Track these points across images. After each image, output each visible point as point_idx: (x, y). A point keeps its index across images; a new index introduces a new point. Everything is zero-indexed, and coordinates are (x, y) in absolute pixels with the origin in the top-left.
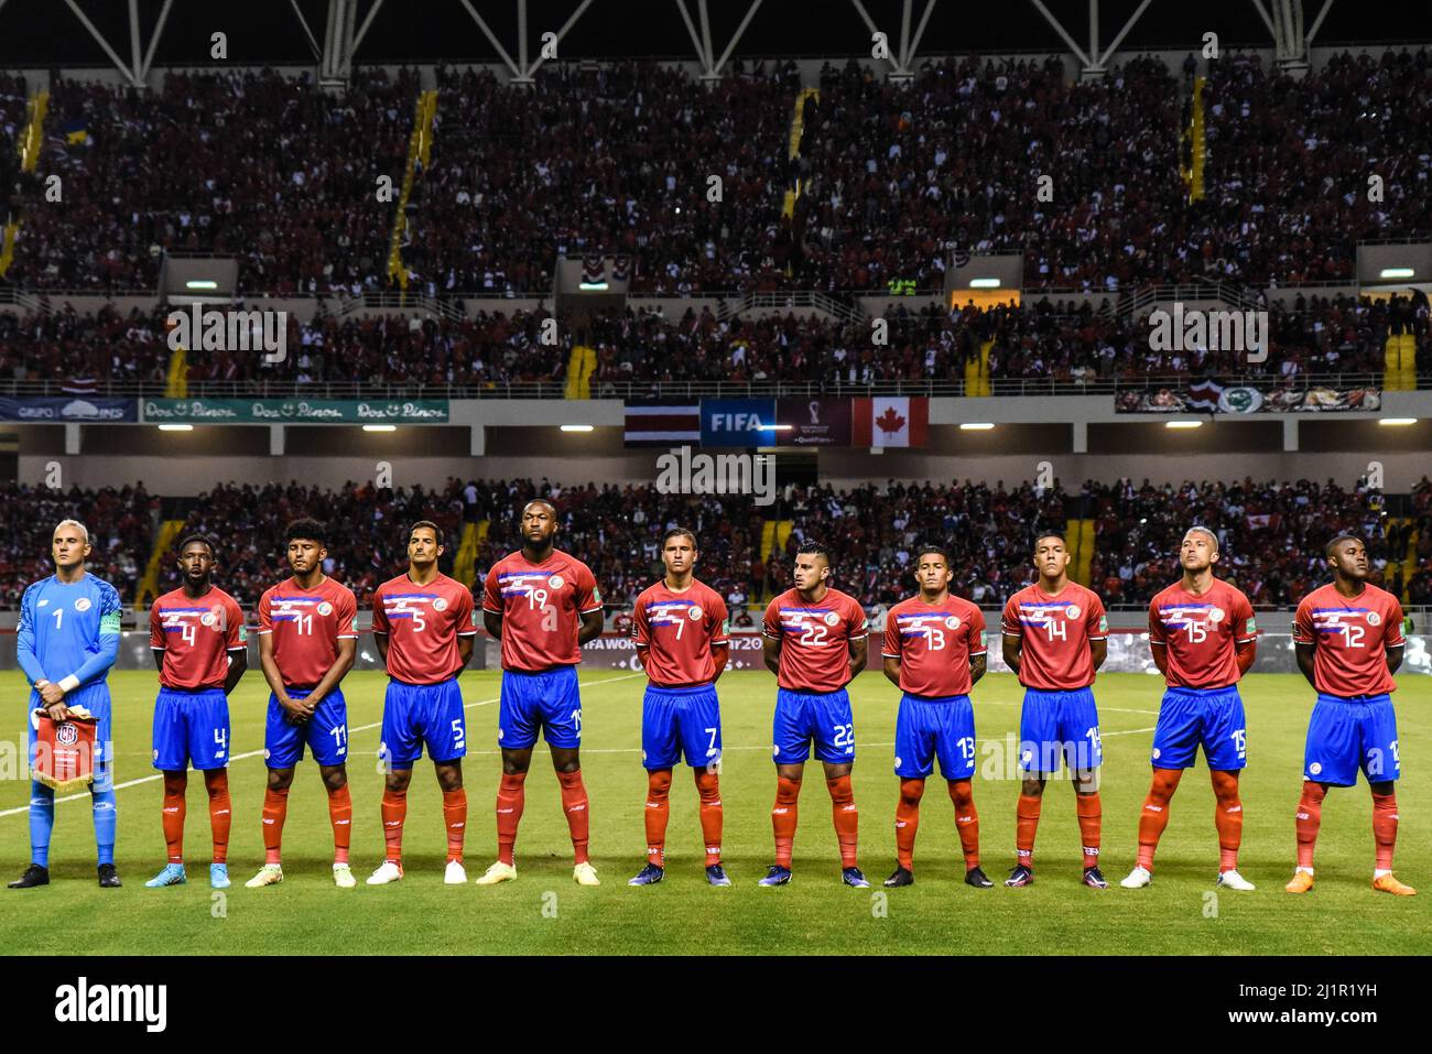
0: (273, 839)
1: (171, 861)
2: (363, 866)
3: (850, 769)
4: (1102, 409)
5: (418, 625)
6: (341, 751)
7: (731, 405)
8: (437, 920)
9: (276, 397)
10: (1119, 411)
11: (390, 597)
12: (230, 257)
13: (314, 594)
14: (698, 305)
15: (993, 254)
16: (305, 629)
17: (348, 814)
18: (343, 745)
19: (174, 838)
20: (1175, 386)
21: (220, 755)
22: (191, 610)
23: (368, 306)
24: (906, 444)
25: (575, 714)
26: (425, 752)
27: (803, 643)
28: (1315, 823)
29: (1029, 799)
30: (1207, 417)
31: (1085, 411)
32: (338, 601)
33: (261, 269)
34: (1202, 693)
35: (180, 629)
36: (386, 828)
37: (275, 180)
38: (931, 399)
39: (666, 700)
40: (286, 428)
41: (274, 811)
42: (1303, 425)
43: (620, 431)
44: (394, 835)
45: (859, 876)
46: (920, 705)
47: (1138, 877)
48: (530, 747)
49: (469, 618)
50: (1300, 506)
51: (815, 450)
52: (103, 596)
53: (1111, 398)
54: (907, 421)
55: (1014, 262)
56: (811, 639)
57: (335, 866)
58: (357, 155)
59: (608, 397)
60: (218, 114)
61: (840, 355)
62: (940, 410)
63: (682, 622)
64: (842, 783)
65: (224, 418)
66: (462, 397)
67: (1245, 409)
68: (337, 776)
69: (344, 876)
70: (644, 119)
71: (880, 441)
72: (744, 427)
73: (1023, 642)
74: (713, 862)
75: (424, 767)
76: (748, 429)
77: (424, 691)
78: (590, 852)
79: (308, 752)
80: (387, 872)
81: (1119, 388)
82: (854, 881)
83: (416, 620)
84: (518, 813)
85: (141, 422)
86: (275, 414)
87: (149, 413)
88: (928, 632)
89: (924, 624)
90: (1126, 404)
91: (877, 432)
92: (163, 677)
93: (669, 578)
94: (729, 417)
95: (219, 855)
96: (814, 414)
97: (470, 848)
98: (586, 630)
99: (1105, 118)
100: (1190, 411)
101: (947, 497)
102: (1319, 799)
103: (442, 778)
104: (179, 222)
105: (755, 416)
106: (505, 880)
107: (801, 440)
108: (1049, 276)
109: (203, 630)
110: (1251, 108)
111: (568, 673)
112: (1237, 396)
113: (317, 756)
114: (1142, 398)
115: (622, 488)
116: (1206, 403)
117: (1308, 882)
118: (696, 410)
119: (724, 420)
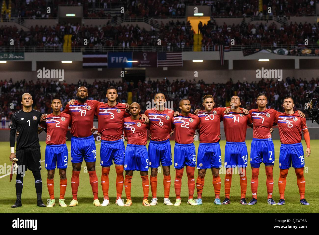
7: (117, 54)
10: (244, 56)
30: (271, 58)
38: (183, 52)
42: (301, 60)
43: (81, 63)
51: (145, 69)
59: (77, 52)
66: (29, 52)
72: (122, 61)
94: (117, 58)
96: (145, 57)
105: (125, 58)
107: (141, 65)
112: (280, 51)
118: (106, 56)
119: (115, 59)
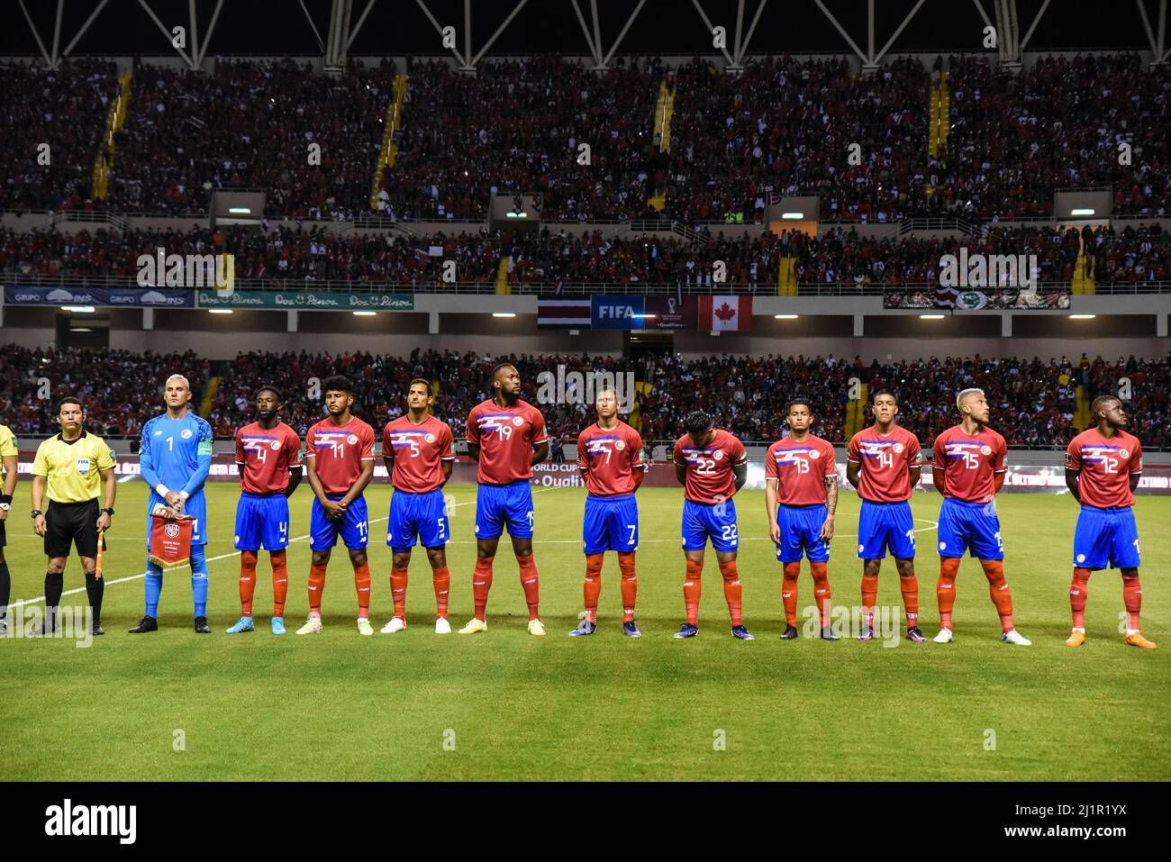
0: (315, 601)
1: (244, 615)
2: (379, 620)
3: (735, 556)
4: (874, 305)
5: (415, 452)
6: (364, 540)
7: (611, 300)
8: (433, 658)
9: (292, 290)
10: (886, 307)
11: (395, 432)
12: (259, 191)
13: (344, 429)
14: (591, 228)
15: (798, 195)
16: (339, 454)
17: (368, 584)
18: (365, 535)
19: (247, 600)
20: (926, 290)
21: (283, 540)
22: (264, 438)
23: (356, 227)
24: (735, 328)
25: (529, 514)
26: (419, 542)
27: (699, 472)
28: (1083, 597)
29: (869, 579)
30: (948, 312)
31: (862, 307)
32: (362, 433)
33: (281, 200)
34: (970, 505)
35: (256, 451)
36: (394, 594)
37: (293, 137)
38: (754, 298)
39: (600, 506)
40: (298, 312)
41: (317, 581)
42: (1015, 318)
43: (533, 318)
44: (399, 599)
45: (745, 631)
46: (793, 512)
47: (944, 636)
48: (497, 537)
49: (450, 448)
50: (1012, 375)
51: (672, 332)
52: (200, 428)
53: (880, 299)
54: (737, 312)
55: (813, 201)
56: (704, 469)
57: (359, 620)
58: (350, 120)
59: (527, 293)
60: (252, 91)
61: (690, 265)
62: (760, 306)
63: (610, 451)
64: (730, 566)
65: (255, 305)
66: (423, 292)
67: (975, 305)
68: (360, 557)
69: (365, 627)
70: (550, 97)
71: (718, 326)
72: (622, 315)
73: (862, 465)
74: (629, 619)
75: (419, 553)
76: (625, 316)
77: (418, 498)
78: (540, 611)
79: (340, 540)
80: (395, 625)
81: (887, 291)
82: (742, 635)
83: (413, 448)
84: (488, 585)
85: (197, 307)
86: (291, 303)
87: (203, 301)
88: (797, 461)
89: (794, 455)
90: (891, 302)
91: (716, 319)
92: (244, 484)
93: (601, 421)
94: (612, 308)
95: (278, 611)
96: (671, 307)
97: (453, 608)
98: (537, 455)
99: (878, 101)
100: (937, 307)
101: (765, 366)
102: (1085, 579)
103: (431, 558)
104: (223, 166)
105: (629, 308)
106: (479, 631)
107: (662, 325)
108: (838, 211)
109: (271, 451)
110: (981, 95)
111: (525, 486)
112: (970, 297)
113: (346, 543)
114: (902, 298)
115: (536, 358)
116: (948, 302)
117: (1082, 639)
118: (588, 303)
119: (608, 310)
